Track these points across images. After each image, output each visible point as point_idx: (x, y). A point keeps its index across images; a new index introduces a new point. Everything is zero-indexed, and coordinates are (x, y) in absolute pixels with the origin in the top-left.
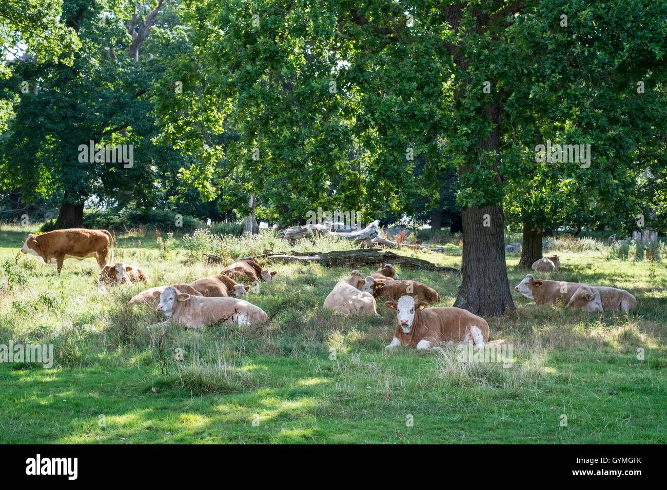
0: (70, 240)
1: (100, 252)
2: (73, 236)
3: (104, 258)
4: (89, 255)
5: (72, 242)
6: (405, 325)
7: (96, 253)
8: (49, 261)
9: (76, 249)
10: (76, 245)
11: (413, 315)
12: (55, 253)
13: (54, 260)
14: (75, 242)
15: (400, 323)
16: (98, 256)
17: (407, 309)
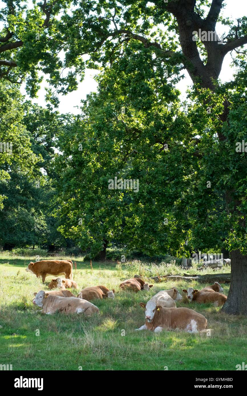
0: (49, 266)
1: (66, 272)
2: (51, 264)
3: (69, 275)
4: (60, 274)
5: (50, 267)
6: (148, 318)
7: (64, 273)
8: (38, 277)
9: (52, 271)
10: (52, 269)
11: (154, 313)
12: (41, 273)
13: (41, 276)
14: (51, 267)
15: (146, 318)
16: (65, 274)
17: (151, 309)
